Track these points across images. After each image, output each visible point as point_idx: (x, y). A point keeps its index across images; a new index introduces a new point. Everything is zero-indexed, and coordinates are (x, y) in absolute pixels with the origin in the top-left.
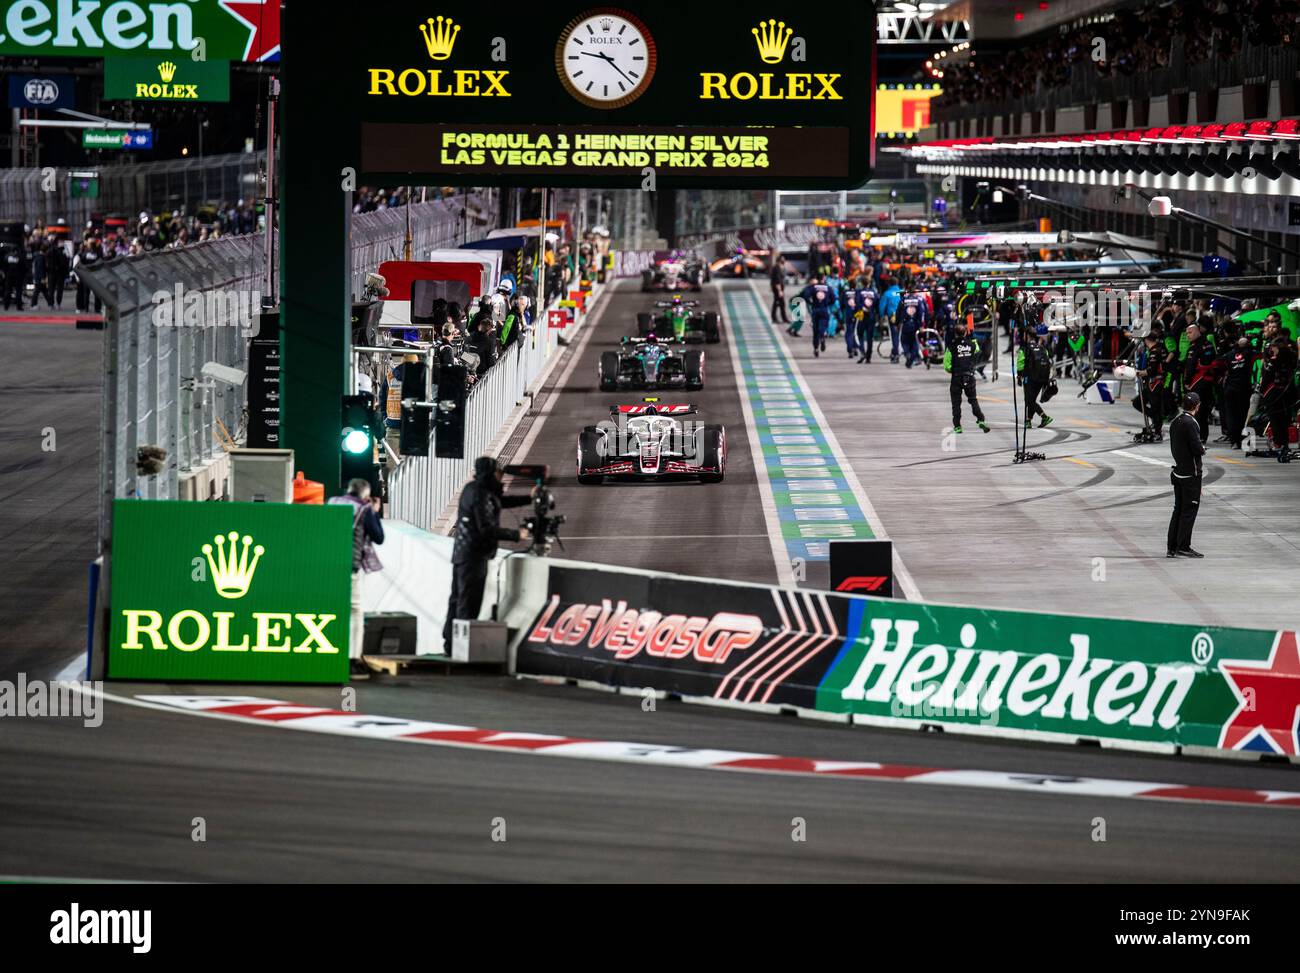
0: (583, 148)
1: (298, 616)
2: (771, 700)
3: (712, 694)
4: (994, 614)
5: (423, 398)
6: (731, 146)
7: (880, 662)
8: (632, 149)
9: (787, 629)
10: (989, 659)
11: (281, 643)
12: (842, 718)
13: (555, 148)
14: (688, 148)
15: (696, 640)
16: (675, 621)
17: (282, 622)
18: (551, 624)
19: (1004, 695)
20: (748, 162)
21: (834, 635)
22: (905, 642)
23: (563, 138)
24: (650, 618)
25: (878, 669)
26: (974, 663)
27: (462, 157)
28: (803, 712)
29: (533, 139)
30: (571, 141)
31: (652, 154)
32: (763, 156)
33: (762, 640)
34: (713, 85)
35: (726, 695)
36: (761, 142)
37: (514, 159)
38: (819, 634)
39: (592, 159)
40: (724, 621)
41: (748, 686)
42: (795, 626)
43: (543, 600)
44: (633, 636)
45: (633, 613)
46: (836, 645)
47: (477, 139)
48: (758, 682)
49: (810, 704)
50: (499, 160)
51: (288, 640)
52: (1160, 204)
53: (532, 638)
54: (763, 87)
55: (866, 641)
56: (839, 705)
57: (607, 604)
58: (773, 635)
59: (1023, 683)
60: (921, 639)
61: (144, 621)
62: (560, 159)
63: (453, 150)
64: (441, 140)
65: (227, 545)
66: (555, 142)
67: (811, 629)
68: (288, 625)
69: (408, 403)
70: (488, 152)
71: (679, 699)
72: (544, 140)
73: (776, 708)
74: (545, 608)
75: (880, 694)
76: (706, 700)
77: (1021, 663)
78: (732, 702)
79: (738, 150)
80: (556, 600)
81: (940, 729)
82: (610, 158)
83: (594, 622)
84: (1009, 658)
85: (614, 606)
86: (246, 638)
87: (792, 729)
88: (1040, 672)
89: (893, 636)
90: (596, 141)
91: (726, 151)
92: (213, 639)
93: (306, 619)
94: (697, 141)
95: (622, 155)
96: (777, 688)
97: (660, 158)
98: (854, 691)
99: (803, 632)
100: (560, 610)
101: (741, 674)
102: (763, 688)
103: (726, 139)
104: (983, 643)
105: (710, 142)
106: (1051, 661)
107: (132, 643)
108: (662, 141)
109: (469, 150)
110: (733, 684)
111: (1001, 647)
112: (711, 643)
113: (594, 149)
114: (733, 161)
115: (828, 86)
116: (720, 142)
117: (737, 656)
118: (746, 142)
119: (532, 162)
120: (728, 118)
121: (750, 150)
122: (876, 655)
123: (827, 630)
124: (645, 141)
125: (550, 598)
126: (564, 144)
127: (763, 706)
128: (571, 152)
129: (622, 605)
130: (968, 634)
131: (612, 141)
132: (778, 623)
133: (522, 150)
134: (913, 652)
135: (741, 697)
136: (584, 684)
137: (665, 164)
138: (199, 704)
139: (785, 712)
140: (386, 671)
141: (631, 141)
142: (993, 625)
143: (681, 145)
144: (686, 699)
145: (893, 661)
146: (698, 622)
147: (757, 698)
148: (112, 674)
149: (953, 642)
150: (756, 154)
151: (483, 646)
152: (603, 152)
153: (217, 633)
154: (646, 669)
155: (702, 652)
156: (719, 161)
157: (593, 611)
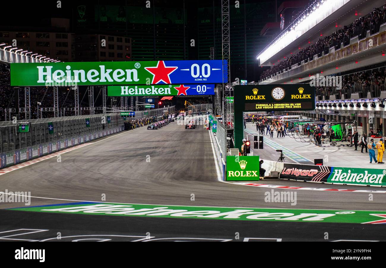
0: (275, 106)
1: (252, 171)
2: (320, 181)
3: (311, 181)
4: (353, 168)
5: (257, 141)
6: (296, 105)
7: (337, 175)
8: (282, 106)
9: (322, 171)
10: (353, 175)
11: (250, 175)
12: (331, 183)
13: (272, 106)
14: (290, 105)
15: (308, 173)
16: (304, 171)
17: (250, 172)
18: (285, 171)
19: (355, 179)
20: (298, 107)
21: (329, 172)
22: (340, 173)
23: (272, 104)
24: (300, 170)
25: (336, 177)
26: (351, 175)
27: (259, 108)
28: (325, 183)
29: (268, 105)
30: (274, 105)
31: (285, 106)
32: (300, 106)
33: (318, 173)
34: (293, 97)
35: (313, 181)
36: (300, 104)
37: (266, 108)
38: (327, 172)
39: (277, 107)
40: (312, 170)
41: (316, 179)
42: (323, 171)
43: (283, 168)
44: (298, 173)
45: (298, 170)
46: (329, 173)
47: (261, 105)
48: (318, 179)
49: (326, 181)
50: (264, 108)
51: (251, 175)
52: (328, 111)
53: (282, 174)
54: (300, 97)
55: (334, 173)
56: (331, 181)
57: (293, 169)
58: (320, 172)
59: (358, 178)
60: (342, 172)
61: (231, 173)
62: (272, 107)
63: (258, 107)
64: (256, 105)
65: (242, 162)
66: (271, 105)
67: (326, 171)
68: (251, 173)
69: (255, 142)
70: (262, 107)
71: (306, 181)
72: (270, 105)
73: (321, 182)
74: (283, 169)
75: (337, 180)
76: (310, 181)
77: (358, 175)
78: (314, 182)
79: (297, 105)
80: (285, 168)
81: (346, 184)
82: (279, 107)
83: (292, 171)
84: (356, 175)
85: (295, 169)
86: (245, 175)
87: (324, 185)
88: (360, 176)
89: (338, 172)
90: (277, 105)
91: (295, 106)
92: (241, 175)
93: (253, 172)
94: (291, 104)
95: (281, 107)
96: (321, 179)
97: (286, 107)
98: (333, 179)
99: (324, 172)
100: (286, 170)
101: (315, 178)
102: (319, 179)
103: (295, 104)
104: (352, 172)
105: (293, 104)
106: (362, 175)
107: (230, 176)
108: (286, 104)
109: (260, 107)
110: (314, 179)
111: (354, 173)
112: (310, 173)
113: (277, 106)
114: (296, 107)
115: (309, 96)
116: (294, 104)
117: (314, 175)
118: (298, 104)
119: (268, 108)
120: (295, 101)
121: (298, 105)
122: (336, 174)
123: (328, 171)
124: (284, 105)
125: (284, 168)
126: (273, 105)
127: (319, 182)
128: (274, 106)
129: (296, 169)
130: (349, 171)
131: (279, 105)
132: (320, 170)
133: (267, 106)
134: (341, 174)
135: (316, 181)
136: (291, 180)
137: (287, 108)
138: (244, 184)
139: (322, 183)
140: (262, 179)
141: (282, 105)
142: (353, 170)
143: (289, 105)
144: (307, 181)
145: (338, 175)
146: (308, 171)
147: (318, 181)
148: (227, 180)
149: (347, 172)
150: (299, 106)
151: (274, 175)
152: (278, 106)
153: (241, 174)
154: (300, 177)
155: (309, 175)
156: (294, 107)
157: (291, 169)
